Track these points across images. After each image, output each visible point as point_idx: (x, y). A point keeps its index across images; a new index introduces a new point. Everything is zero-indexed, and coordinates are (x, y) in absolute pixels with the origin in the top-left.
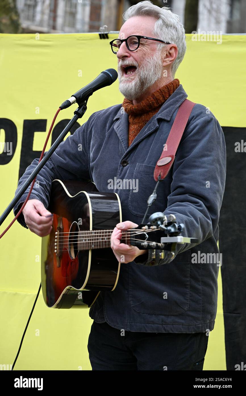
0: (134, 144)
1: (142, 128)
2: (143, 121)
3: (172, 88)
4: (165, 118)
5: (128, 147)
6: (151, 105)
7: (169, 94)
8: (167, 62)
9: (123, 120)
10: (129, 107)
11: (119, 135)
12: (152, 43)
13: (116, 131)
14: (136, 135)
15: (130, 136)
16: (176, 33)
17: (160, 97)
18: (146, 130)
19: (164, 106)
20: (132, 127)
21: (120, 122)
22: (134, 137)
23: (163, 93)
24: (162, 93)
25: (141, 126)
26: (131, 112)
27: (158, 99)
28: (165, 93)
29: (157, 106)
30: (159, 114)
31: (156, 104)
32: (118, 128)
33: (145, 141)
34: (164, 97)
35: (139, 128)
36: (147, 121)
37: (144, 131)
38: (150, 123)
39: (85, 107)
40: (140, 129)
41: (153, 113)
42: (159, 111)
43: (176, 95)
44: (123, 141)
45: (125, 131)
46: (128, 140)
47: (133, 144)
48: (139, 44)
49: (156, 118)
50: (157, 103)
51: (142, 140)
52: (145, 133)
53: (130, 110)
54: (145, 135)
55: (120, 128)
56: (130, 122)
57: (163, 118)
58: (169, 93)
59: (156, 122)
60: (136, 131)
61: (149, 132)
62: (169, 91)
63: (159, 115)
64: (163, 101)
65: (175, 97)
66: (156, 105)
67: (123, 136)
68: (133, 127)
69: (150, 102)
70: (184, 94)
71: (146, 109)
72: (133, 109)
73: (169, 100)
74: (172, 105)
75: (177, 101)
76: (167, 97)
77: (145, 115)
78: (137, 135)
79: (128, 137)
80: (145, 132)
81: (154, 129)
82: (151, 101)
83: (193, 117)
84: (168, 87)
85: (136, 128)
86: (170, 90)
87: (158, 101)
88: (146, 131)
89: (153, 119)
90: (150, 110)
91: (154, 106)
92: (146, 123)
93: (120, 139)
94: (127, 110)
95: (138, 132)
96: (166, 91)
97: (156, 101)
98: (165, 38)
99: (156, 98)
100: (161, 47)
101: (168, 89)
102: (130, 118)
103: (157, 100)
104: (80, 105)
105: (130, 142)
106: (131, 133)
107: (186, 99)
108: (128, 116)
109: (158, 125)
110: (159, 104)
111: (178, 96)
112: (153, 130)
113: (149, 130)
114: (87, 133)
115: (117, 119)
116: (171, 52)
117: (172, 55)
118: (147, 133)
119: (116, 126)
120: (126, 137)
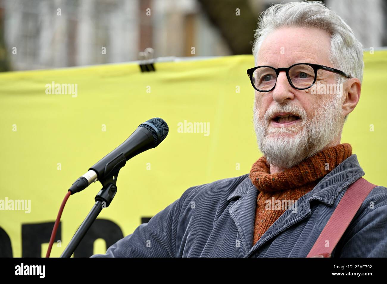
0: (265, 239)
1: (281, 215)
3: (342, 154)
4: (325, 200)
5: (252, 245)
6: (302, 177)
7: (336, 162)
8: (346, 110)
9: (247, 200)
10: (263, 177)
11: (237, 224)
13: (233, 217)
14: (268, 226)
15: (258, 227)
17: (320, 165)
18: (288, 218)
19: (323, 181)
20: (263, 211)
21: (242, 203)
22: (264, 229)
24: (325, 159)
26: (265, 185)
27: (317, 168)
29: (313, 179)
30: (313, 193)
31: (312, 176)
32: (237, 212)
33: (283, 235)
35: (275, 215)
37: (284, 219)
40: (276, 217)
41: (303, 193)
42: (314, 189)
43: (346, 167)
44: (243, 235)
45: (250, 218)
46: (253, 233)
47: (263, 239)
48: (315, 79)
49: (307, 200)
50: (314, 174)
51: (280, 234)
52: (287, 222)
53: (265, 181)
54: (286, 225)
55: (241, 213)
56: (259, 203)
57: (320, 199)
58: (337, 161)
59: (308, 206)
60: (269, 220)
61: (292, 222)
62: (336, 158)
63: (313, 195)
65: (344, 169)
66: (311, 178)
67: (245, 226)
68: (264, 213)
69: (302, 172)
70: (358, 168)
71: (294, 182)
72: (270, 179)
73: (334, 173)
74: (338, 180)
75: (347, 176)
76: (333, 167)
77: (289, 193)
78: (270, 226)
79: (254, 229)
80: (287, 220)
81: (303, 216)
82: (304, 169)
84: (336, 150)
85: (270, 214)
86: (339, 157)
87: (315, 172)
89: (302, 200)
90: (300, 185)
91: (308, 179)
93: (239, 230)
94: (259, 182)
95: (272, 221)
96: (332, 157)
97: (313, 171)
99: (314, 166)
101: (337, 154)
102: (261, 197)
103: (315, 170)
105: (256, 237)
106: (260, 221)
107: (361, 178)
108: (258, 193)
109: (309, 210)
110: (317, 176)
111: (348, 170)
112: (300, 217)
113: (293, 217)
114: (176, 220)
115: (236, 199)
116: (352, 91)
117: (352, 97)
118: (290, 223)
119: (232, 209)
120: (249, 228)
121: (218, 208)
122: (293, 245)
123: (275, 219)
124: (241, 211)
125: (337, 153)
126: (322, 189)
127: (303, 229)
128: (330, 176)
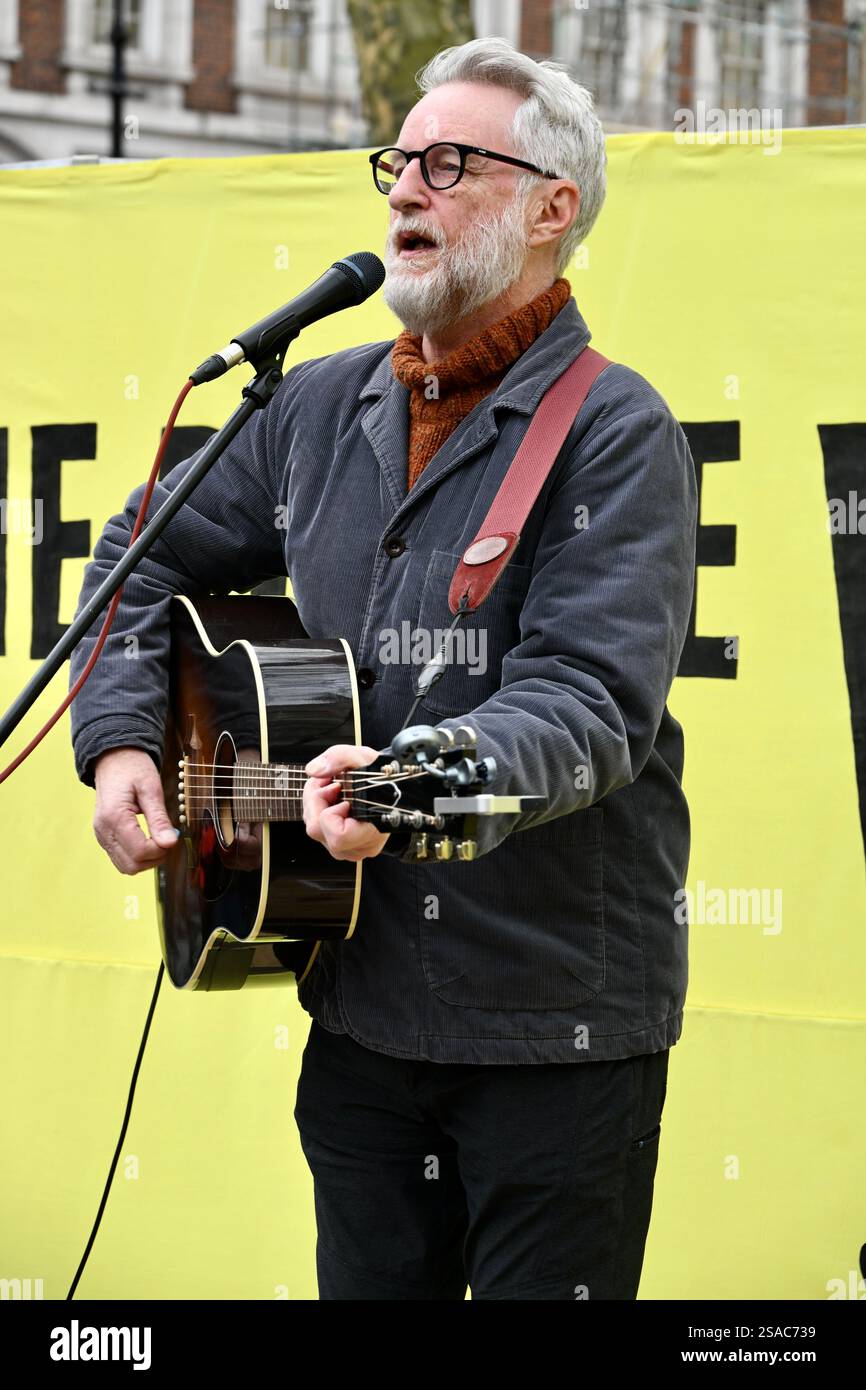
0: (423, 487)
1: (448, 437)
2: (451, 416)
3: (546, 313)
4: (519, 407)
5: (406, 491)
6: (477, 367)
7: (536, 330)
8: (542, 235)
9: (390, 405)
10: (411, 371)
11: (378, 453)
12: (502, 172)
13: (370, 438)
14: (427, 457)
15: (412, 459)
16: (580, 147)
17: (507, 342)
18: (459, 444)
19: (516, 370)
20: (419, 429)
21: (384, 412)
22: (422, 463)
23: (519, 331)
24: (515, 329)
25: (445, 428)
27: (503, 349)
28: (525, 329)
29: (498, 368)
30: (499, 394)
31: (496, 363)
32: (375, 430)
33: (455, 478)
34: (519, 343)
35: (438, 436)
36: (464, 416)
37: (453, 446)
38: (472, 422)
39: (276, 373)
40: (441, 440)
42: (500, 387)
43: (555, 336)
44: (390, 475)
45: (399, 441)
46: (406, 470)
48: (462, 171)
49: (490, 408)
50: (499, 359)
51: (448, 476)
52: (457, 453)
53: (413, 378)
54: (457, 459)
55: (384, 432)
56: (413, 411)
57: (511, 405)
58: (537, 328)
59: (491, 421)
60: (429, 446)
61: (467, 452)
62: (536, 324)
63: (501, 398)
64: (515, 355)
65: (552, 342)
66: (494, 367)
67: (392, 457)
68: (421, 431)
69: (477, 358)
70: (580, 331)
72: (421, 375)
73: (534, 353)
74: (541, 368)
75: (558, 355)
76: (530, 341)
77: (458, 395)
78: (431, 457)
79: (407, 461)
80: (458, 450)
81: (485, 441)
82: (481, 354)
83: (604, 407)
84: (533, 311)
85: (430, 434)
86: (541, 321)
88: (461, 447)
89: (481, 409)
90: (476, 381)
91: (490, 369)
92: (459, 422)
93: (383, 465)
94: (405, 379)
95: (433, 449)
96: (528, 325)
97: (495, 355)
98: (543, 159)
99: (497, 346)
100: (529, 186)
101: (536, 318)
102: (415, 399)
103: (498, 352)
104: (261, 368)
105: (412, 478)
106: (414, 448)
108: (409, 393)
109: (494, 430)
110: (503, 361)
111: (561, 340)
112: (480, 444)
113: (467, 444)
114: (273, 434)
115: (373, 399)
116: (557, 203)
117: (560, 212)
118: (462, 455)
119: (368, 420)
120: (399, 461)
121: (342, 414)
122: (472, 498)
123: (439, 447)
124: (383, 427)
125: (535, 315)
126: (513, 386)
127: (486, 465)
128: (528, 357)
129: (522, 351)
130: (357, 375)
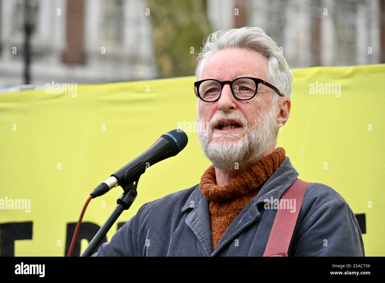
0: (223, 244)
1: (233, 220)
2: (234, 211)
3: (278, 160)
5: (212, 250)
6: (247, 186)
7: (274, 168)
9: (200, 211)
11: (196, 233)
13: (191, 226)
14: (223, 232)
15: (214, 233)
17: (261, 173)
18: (240, 222)
19: (266, 186)
20: (217, 219)
21: (196, 214)
22: (220, 235)
23: (266, 167)
24: (264, 166)
25: (231, 217)
26: (215, 197)
27: (258, 176)
28: (268, 166)
29: (257, 186)
30: (259, 197)
31: (255, 183)
32: (193, 223)
34: (266, 173)
35: (228, 221)
36: (241, 210)
37: (236, 224)
38: (245, 212)
40: (230, 223)
41: (250, 198)
42: (259, 194)
43: (282, 171)
44: (203, 242)
45: (207, 227)
47: (220, 244)
49: (255, 204)
50: (257, 181)
53: (214, 193)
54: (240, 229)
55: (197, 223)
56: (212, 212)
58: (274, 166)
59: (256, 209)
60: (224, 226)
61: (245, 225)
62: (273, 164)
63: (259, 199)
64: (265, 179)
65: (282, 174)
66: (255, 185)
67: (204, 234)
68: (218, 221)
69: (246, 181)
70: (293, 171)
71: (240, 191)
72: (219, 191)
73: (274, 178)
74: (279, 184)
76: (271, 172)
77: (237, 200)
78: (225, 231)
79: (212, 235)
80: (239, 225)
81: (253, 219)
82: (248, 178)
84: (272, 158)
85: (224, 221)
86: (276, 163)
88: (241, 223)
89: (250, 205)
90: (246, 192)
91: (253, 186)
92: (238, 213)
93: (199, 238)
94: (210, 194)
95: (226, 227)
96: (270, 164)
97: (255, 179)
99: (255, 174)
100: (276, 99)
101: (273, 161)
102: (212, 206)
103: (257, 178)
104: (126, 189)
105: (215, 242)
106: (215, 228)
107: (297, 179)
108: (209, 203)
109: (258, 213)
110: (259, 183)
111: (286, 173)
112: (251, 221)
113: (244, 221)
114: (136, 234)
115: (190, 210)
116: (283, 108)
117: (284, 113)
118: (242, 227)
119: (188, 219)
120: (207, 235)
121: (174, 220)
122: (249, 247)
123: (229, 225)
124: (197, 221)
126: (266, 193)
128: (271, 181)
129: (268, 178)
130: (179, 202)
